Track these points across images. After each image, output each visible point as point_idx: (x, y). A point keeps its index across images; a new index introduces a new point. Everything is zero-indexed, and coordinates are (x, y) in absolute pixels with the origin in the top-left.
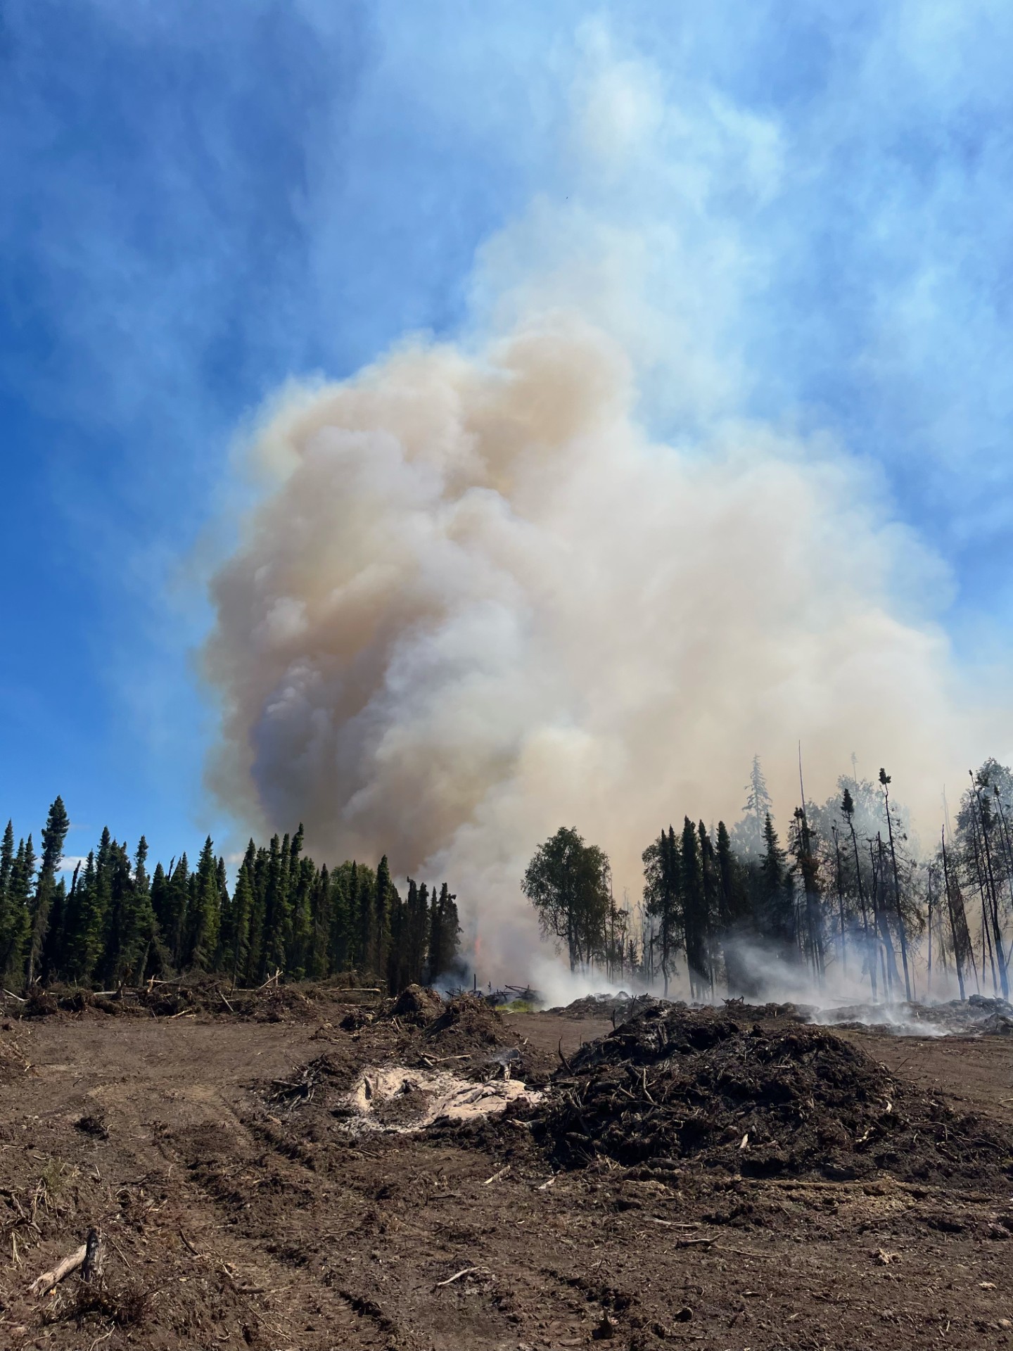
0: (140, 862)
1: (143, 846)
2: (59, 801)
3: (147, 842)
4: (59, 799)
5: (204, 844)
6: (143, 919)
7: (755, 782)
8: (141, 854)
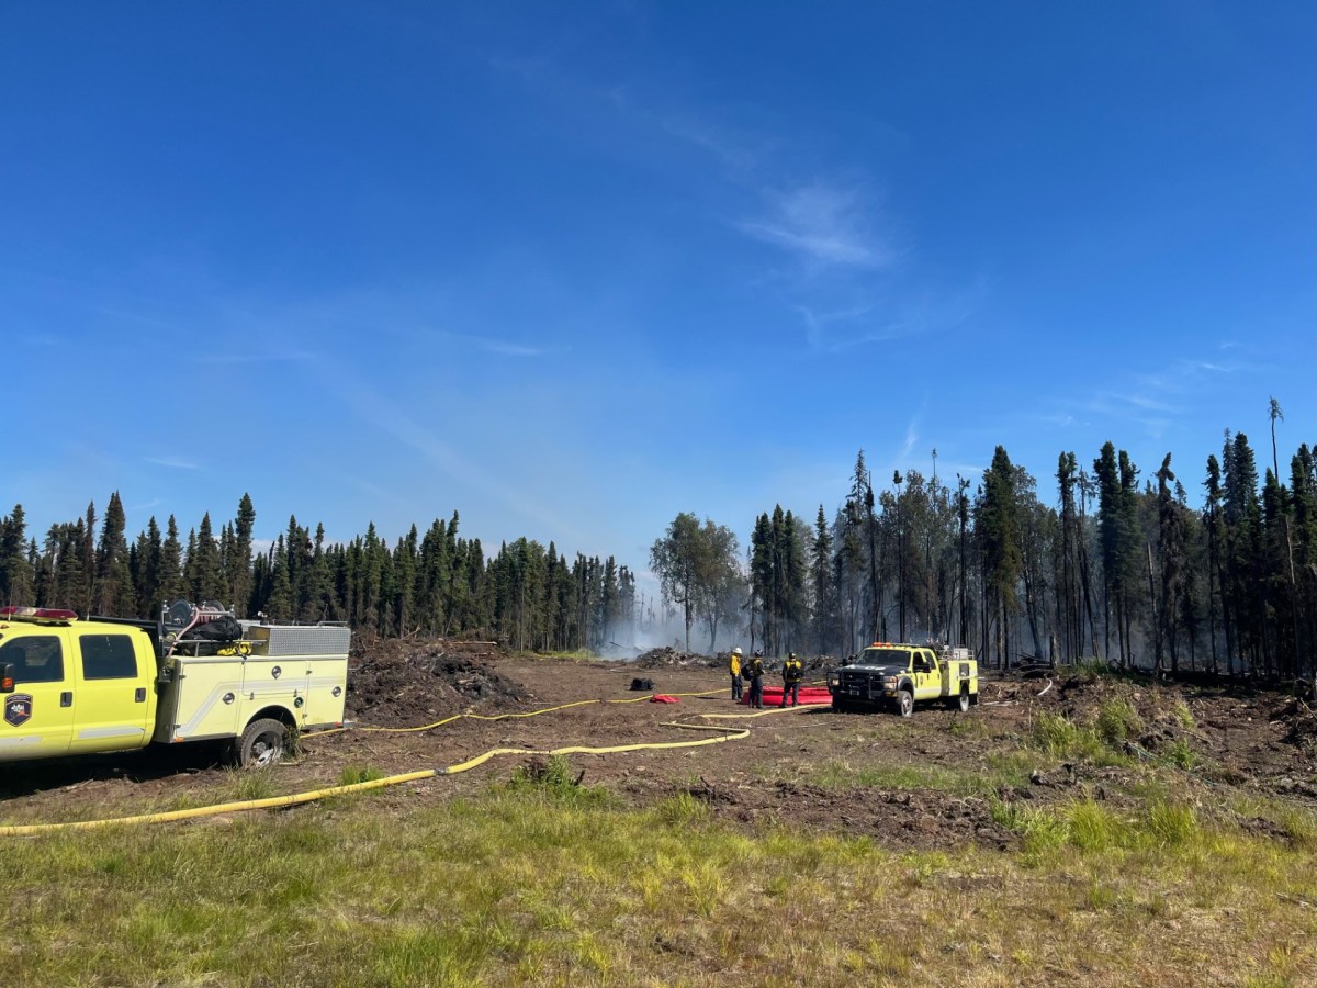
0: (318, 543)
1: (320, 531)
2: (246, 497)
3: (324, 528)
4: (246, 495)
5: (368, 528)
6: (322, 587)
7: (859, 474)
8: (319, 537)
